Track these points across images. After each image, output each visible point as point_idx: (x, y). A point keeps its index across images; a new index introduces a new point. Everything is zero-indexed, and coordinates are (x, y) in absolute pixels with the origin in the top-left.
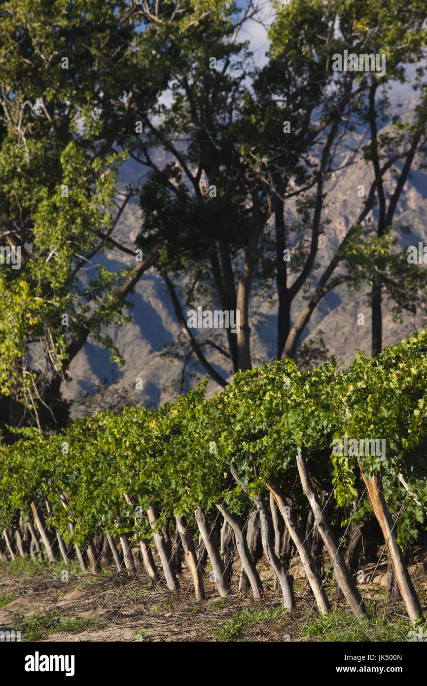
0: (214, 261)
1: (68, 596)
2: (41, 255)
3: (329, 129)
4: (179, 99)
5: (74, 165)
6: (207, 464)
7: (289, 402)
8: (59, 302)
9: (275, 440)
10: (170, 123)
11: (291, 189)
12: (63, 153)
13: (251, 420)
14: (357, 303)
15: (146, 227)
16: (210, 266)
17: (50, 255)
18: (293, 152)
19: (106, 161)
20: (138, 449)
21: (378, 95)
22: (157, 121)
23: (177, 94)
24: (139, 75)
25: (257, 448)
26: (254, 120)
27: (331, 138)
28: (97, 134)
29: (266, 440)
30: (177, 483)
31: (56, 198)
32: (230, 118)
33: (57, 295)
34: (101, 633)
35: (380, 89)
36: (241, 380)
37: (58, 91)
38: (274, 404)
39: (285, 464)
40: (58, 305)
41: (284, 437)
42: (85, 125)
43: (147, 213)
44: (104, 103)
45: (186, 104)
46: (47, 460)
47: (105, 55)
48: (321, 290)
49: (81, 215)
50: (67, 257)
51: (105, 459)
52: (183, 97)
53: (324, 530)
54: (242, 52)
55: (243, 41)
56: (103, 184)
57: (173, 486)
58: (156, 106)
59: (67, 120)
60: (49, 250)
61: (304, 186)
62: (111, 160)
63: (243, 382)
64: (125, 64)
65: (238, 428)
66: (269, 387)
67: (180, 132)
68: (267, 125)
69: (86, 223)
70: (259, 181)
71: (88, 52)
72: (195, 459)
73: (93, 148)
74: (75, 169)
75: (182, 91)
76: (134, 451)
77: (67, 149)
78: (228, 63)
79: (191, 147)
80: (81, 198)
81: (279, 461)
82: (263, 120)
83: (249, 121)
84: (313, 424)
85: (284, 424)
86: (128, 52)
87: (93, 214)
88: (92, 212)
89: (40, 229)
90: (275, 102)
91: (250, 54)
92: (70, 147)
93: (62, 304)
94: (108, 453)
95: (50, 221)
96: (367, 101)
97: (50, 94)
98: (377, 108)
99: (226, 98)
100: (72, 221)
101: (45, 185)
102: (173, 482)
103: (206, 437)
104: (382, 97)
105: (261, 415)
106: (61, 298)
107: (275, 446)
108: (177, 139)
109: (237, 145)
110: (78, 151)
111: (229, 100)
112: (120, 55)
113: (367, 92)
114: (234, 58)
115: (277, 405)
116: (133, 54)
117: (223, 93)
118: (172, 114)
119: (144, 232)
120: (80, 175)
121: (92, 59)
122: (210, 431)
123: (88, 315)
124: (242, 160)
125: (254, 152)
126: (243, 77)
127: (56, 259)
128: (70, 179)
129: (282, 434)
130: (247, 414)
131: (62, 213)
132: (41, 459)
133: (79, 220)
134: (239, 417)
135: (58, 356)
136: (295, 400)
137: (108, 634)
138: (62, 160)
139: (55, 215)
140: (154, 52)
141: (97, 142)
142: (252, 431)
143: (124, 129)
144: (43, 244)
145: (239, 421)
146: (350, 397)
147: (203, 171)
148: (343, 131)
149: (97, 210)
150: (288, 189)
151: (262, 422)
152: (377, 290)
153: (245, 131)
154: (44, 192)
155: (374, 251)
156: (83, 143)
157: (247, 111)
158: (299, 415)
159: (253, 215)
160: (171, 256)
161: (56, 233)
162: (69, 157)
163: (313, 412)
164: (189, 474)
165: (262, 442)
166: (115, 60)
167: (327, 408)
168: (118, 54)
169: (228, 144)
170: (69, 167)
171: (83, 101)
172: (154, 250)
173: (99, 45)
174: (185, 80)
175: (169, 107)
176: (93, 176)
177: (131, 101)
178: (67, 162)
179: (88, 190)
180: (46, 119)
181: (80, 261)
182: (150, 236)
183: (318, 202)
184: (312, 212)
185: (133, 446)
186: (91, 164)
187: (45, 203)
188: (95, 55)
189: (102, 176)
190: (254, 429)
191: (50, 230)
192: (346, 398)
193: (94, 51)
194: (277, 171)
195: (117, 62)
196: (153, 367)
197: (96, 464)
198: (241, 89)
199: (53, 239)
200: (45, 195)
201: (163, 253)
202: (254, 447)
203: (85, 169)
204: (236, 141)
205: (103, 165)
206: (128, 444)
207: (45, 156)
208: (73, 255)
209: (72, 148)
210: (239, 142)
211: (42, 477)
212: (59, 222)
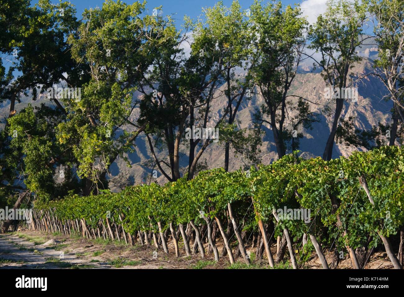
0: (166, 130)
1: (125, 253)
2: (102, 125)
3: (212, 83)
4: (156, 68)
5: (116, 91)
6: (191, 205)
7: (227, 183)
8: (108, 142)
9: (222, 197)
10: (152, 77)
11: (197, 104)
12: (113, 86)
13: (211, 189)
14: (212, 149)
15: (142, 115)
16: (164, 132)
17: (105, 125)
18: (199, 90)
19: (128, 90)
20: (159, 199)
21: (231, 71)
22: (147, 76)
23: (155, 67)
24: (143, 59)
25: (215, 200)
26: (185, 78)
27: (213, 86)
28: (126, 80)
29: (218, 197)
30: (176, 212)
31: (109, 103)
32: (175, 77)
33: (107, 140)
34: (144, 266)
35: (231, 69)
36: (201, 174)
37: (112, 64)
38: (221, 184)
39: (225, 206)
40: (107, 144)
41: (225, 196)
42: (121, 76)
43: (142, 111)
44: (129, 69)
45: (158, 71)
46: (116, 202)
47: (130, 51)
48: (207, 143)
49: (118, 110)
50: (112, 126)
51: (142, 202)
52: (157, 68)
53: (237, 232)
54: (181, 52)
55: (181, 49)
56: (127, 99)
57: (175, 213)
58: (147, 71)
59: (114, 75)
60: (105, 123)
61: (202, 103)
62: (130, 90)
63: (202, 175)
64: (138, 55)
65: (206, 192)
66: (216, 178)
67: (155, 81)
68: (190, 80)
69: (120, 114)
70: (186, 101)
71: (124, 49)
72: (187, 203)
73: (123, 85)
74: (117, 93)
75: (157, 66)
76: (157, 199)
77: (114, 85)
78: (175, 56)
79: (160, 86)
80: (119, 104)
81: (223, 205)
82: (188, 78)
83: (183, 78)
84: (237, 192)
85: (225, 192)
86: (139, 50)
87: (123, 110)
88: (122, 109)
89: (102, 115)
90: (193, 71)
91: (184, 53)
92: (115, 85)
93: (109, 144)
94: (144, 200)
95: (106, 112)
96: (227, 73)
97: (109, 64)
98: (230, 76)
99: (174, 69)
100: (115, 112)
101: (105, 98)
102: (175, 212)
103: (192, 195)
104: (232, 72)
105: (216, 188)
106: (109, 141)
107: (222, 200)
108: (154, 83)
109: (178, 87)
110: (118, 86)
111: (175, 70)
112: (136, 51)
113: (227, 70)
114: (177, 55)
115: (223, 184)
116: (141, 51)
117: (173, 67)
118: (153, 74)
119: (141, 118)
120: (119, 95)
121: (125, 52)
122: (193, 193)
123: (119, 148)
124: (179, 92)
125: (185, 90)
126: (181, 62)
127: (108, 126)
128: (115, 96)
129: (224, 195)
130: (209, 187)
131: (111, 109)
132: (114, 201)
133: (117, 112)
134: (206, 188)
135: (106, 163)
136: (228, 183)
137: (147, 267)
138: (112, 89)
139: (108, 110)
140: (149, 51)
141: (125, 83)
142: (211, 194)
143: (135, 79)
144: (103, 120)
145: (206, 190)
146: (254, 182)
147: (164, 96)
148: (218, 84)
149: (124, 108)
150: (196, 104)
151: (216, 190)
152: (227, 145)
153: (182, 81)
154: (104, 101)
155: (229, 129)
156: (120, 83)
157: (182, 74)
158: (232, 188)
159: (182, 113)
160: (150, 127)
161: (108, 116)
162: (115, 88)
163: (237, 187)
164: (184, 209)
165: (216, 198)
166: (134, 53)
167: (244, 186)
168: (135, 51)
169: (174, 86)
170: (114, 92)
171: (121, 67)
172: (144, 125)
173: (128, 47)
174: (159, 61)
175: (152, 71)
176: (123, 96)
177: (139, 68)
178: (114, 90)
179: (121, 101)
180: (106, 73)
181: (116, 127)
182: (143, 119)
183: (207, 110)
184: (204, 113)
185: (157, 198)
186: (123, 91)
187: (105, 105)
188: (126, 51)
189: (127, 96)
190: (212, 193)
191: (106, 115)
192: (253, 182)
193: (126, 49)
194: (193, 97)
195: (134, 54)
196: (132, 170)
197: (139, 204)
198: (180, 66)
199: (107, 119)
200: (105, 102)
201: (148, 126)
202: (214, 199)
203: (120, 93)
204: (177, 85)
205: (127, 92)
206: (155, 196)
207: (106, 87)
208: (114, 125)
209: (116, 85)
210: (179, 86)
211: (114, 208)
212: (110, 112)
